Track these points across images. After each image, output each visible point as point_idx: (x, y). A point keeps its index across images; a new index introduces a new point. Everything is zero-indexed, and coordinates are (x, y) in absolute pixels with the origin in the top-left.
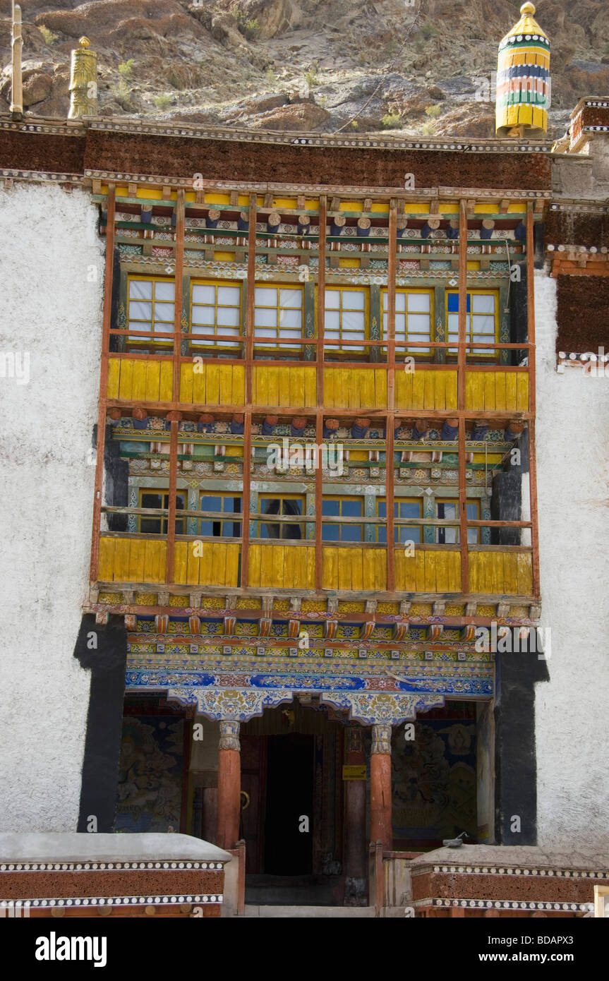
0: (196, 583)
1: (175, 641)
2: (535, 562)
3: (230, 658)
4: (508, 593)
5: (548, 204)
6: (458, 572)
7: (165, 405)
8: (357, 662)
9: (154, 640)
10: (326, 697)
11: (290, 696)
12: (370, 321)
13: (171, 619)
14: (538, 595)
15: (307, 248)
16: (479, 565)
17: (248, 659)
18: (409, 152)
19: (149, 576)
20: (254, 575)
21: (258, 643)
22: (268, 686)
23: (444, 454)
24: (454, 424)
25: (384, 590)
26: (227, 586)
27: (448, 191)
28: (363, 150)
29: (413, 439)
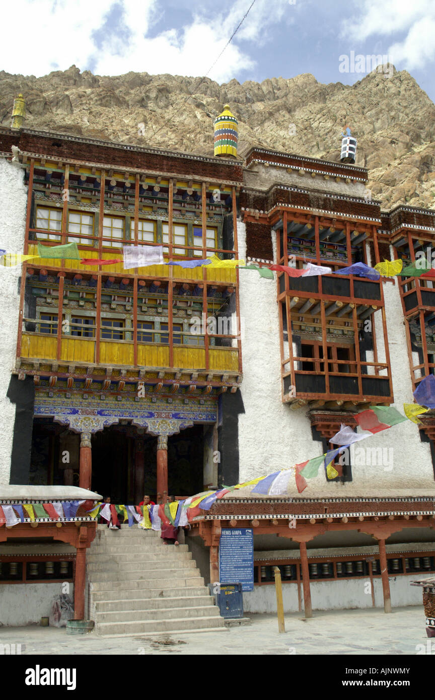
0: (72, 360)
1: (58, 391)
2: (240, 355)
3: (87, 401)
4: (228, 370)
5: (242, 188)
6: (204, 359)
7: (57, 268)
8: (151, 404)
9: (48, 390)
10: (135, 421)
11: (117, 421)
12: (157, 236)
13: (59, 379)
14: (241, 371)
15: (127, 200)
16: (214, 356)
17: (96, 401)
18: (178, 158)
19: (47, 355)
20: (102, 357)
21: (102, 393)
22: (106, 415)
23: (194, 303)
24: (201, 287)
25: (168, 367)
26: (88, 363)
27: (197, 177)
28: (157, 155)
29: (179, 294)
